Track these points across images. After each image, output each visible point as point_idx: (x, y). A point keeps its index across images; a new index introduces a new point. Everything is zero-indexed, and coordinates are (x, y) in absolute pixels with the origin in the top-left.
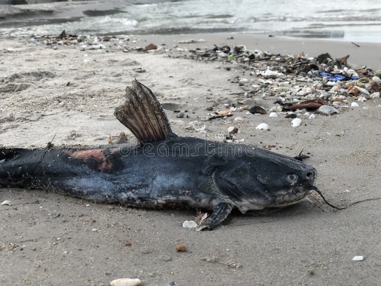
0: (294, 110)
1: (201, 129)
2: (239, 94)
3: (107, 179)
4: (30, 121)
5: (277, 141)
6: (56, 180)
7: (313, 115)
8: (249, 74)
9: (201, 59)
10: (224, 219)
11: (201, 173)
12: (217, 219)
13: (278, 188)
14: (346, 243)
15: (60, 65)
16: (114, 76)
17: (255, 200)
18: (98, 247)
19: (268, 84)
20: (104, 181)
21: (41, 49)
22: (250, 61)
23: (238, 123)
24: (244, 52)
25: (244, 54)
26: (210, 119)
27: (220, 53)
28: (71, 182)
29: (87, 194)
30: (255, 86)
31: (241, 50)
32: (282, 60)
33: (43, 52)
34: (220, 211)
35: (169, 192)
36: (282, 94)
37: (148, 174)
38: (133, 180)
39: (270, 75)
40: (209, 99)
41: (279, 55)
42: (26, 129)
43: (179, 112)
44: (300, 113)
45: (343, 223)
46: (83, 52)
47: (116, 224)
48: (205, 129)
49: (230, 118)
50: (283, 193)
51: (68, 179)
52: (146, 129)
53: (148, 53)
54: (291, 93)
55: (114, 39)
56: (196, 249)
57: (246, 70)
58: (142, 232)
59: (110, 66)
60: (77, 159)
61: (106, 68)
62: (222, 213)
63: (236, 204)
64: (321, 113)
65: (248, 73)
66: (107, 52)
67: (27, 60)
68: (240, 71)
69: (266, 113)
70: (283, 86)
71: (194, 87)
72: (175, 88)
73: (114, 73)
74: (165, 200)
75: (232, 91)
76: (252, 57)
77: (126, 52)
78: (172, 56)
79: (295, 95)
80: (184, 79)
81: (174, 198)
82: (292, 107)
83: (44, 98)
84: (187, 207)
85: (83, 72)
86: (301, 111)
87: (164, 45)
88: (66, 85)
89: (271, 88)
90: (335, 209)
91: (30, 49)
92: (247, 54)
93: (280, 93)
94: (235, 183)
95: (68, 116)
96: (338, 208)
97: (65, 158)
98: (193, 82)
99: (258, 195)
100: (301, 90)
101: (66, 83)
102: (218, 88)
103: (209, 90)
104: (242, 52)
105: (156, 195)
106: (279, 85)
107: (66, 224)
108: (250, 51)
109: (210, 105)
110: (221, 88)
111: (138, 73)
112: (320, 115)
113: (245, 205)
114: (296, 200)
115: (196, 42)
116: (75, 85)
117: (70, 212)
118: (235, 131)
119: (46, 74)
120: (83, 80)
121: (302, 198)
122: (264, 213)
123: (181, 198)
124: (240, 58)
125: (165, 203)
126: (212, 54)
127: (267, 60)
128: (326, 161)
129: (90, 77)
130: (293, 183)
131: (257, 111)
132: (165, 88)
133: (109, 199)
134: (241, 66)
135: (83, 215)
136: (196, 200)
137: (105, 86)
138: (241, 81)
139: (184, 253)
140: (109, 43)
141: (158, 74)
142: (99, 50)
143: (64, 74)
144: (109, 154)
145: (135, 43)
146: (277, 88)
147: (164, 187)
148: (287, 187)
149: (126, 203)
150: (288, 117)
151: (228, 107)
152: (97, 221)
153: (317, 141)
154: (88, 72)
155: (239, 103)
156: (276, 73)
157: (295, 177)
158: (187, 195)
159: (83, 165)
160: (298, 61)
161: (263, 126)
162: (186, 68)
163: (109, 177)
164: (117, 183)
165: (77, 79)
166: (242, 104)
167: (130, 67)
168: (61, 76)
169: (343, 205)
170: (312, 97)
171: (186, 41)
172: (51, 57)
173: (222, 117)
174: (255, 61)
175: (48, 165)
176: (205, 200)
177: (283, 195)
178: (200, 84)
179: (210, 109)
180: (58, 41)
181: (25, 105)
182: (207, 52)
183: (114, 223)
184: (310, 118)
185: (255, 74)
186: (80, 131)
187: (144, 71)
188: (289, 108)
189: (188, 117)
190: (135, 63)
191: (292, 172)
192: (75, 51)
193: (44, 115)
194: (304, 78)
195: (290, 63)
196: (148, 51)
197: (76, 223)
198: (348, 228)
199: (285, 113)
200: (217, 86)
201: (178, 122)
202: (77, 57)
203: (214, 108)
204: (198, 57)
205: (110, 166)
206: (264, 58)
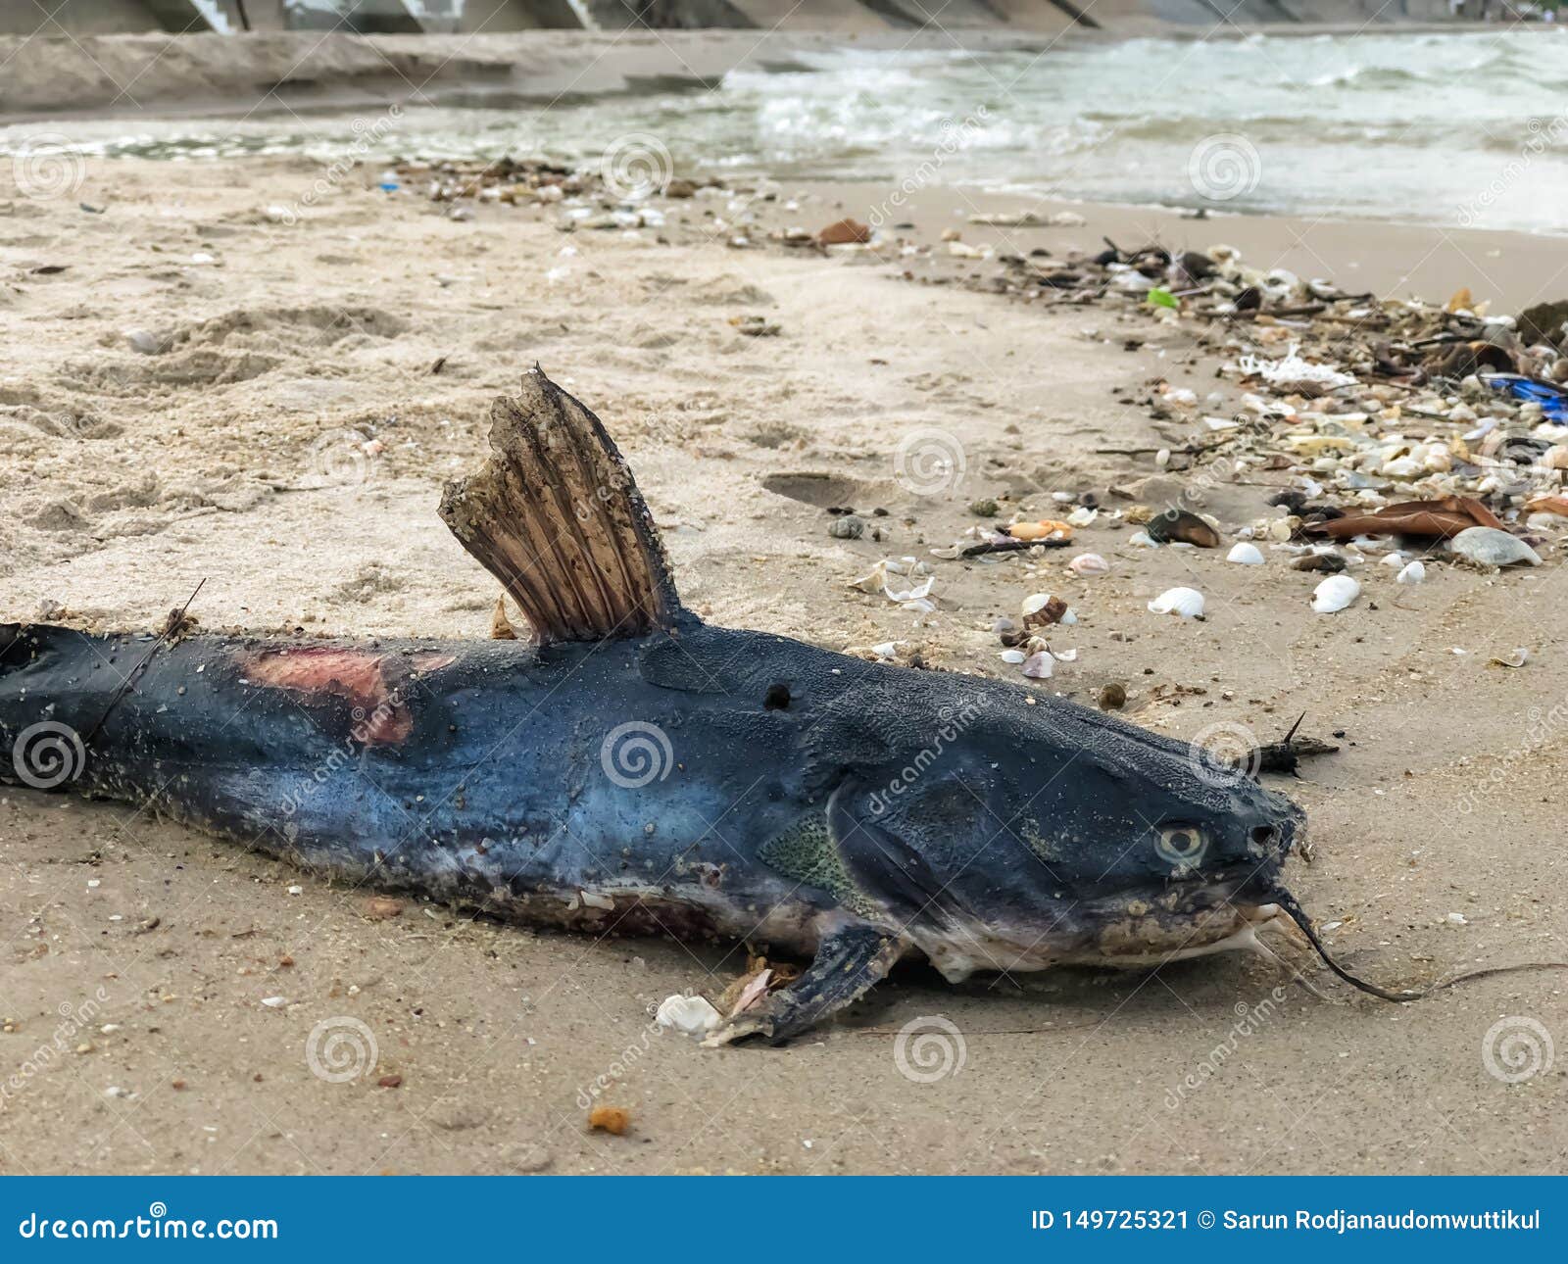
0: (1344, 539)
1: (912, 596)
2: (1133, 454)
3: (384, 783)
4: (221, 509)
5: (1219, 668)
6: (182, 770)
7: (1416, 568)
8: (1215, 371)
9: (1033, 294)
10: (848, 1003)
11: (775, 794)
12: (819, 998)
13: (1116, 885)
14: (1352, 1162)
15: (445, 285)
16: (642, 346)
17: (1002, 928)
18: (258, 1079)
19: (1279, 417)
20: (371, 791)
21: (401, 218)
22: (1234, 317)
23: (1081, 577)
24: (1220, 275)
25: (1221, 283)
26: (970, 554)
27: (1122, 273)
28: (241, 785)
29: (298, 844)
30: (1215, 423)
31: (1211, 268)
32: (1373, 320)
33: (403, 229)
34: (842, 964)
35: (632, 861)
36: (1320, 463)
37: (552, 776)
38: (491, 799)
39: (1301, 378)
40: (1001, 465)
41: (1367, 297)
42: (187, 541)
43: (849, 512)
44: (1366, 552)
45: (1379, 1066)
46: (567, 235)
47: (370, 985)
48: (930, 596)
49: (1056, 554)
50: (1135, 905)
51: (232, 771)
52: (573, 583)
53: (826, 255)
54: (1356, 465)
55: (713, 191)
56: (671, 1128)
57: (1208, 352)
58: (469, 1029)
59: (646, 300)
60: (272, 690)
61: (626, 307)
62: (847, 975)
63: (920, 937)
64: (1461, 561)
65: (1209, 363)
66: (661, 241)
67: (321, 259)
68: (1179, 355)
69: (1218, 542)
70: (1336, 429)
71: (956, 412)
72: (875, 409)
73: (645, 330)
74: (615, 897)
75: (1110, 438)
76: (1249, 301)
77: (740, 247)
78: (918, 274)
79: (1375, 474)
80: (928, 375)
81: (652, 889)
82: (1335, 523)
83: (311, 418)
84: (707, 933)
85: (524, 317)
86: (1371, 545)
87: (908, 226)
88: (429, 368)
89: (1282, 437)
90: (1373, 998)
91: (360, 214)
92: (1231, 288)
93: (1311, 461)
94: (920, 847)
95: (381, 499)
96: (1381, 995)
97: (227, 679)
98: (962, 387)
99: (1019, 906)
100: (1406, 452)
101: (433, 360)
102: (1054, 421)
103: (1012, 430)
104: (1212, 276)
105: (576, 871)
106: (1320, 425)
107: (166, 966)
108: (1246, 271)
109: (991, 493)
110: (1068, 422)
111: (745, 339)
112: (1451, 568)
113: (958, 948)
114: (1192, 942)
115: (1044, 224)
116: (465, 371)
117: (204, 916)
118: (1053, 613)
119: (368, 320)
120: (508, 354)
121: (1225, 936)
122: (1053, 988)
123: (684, 892)
124: (1198, 303)
125: (611, 906)
126: (1090, 276)
127: (1309, 313)
128: (1408, 773)
129: (538, 343)
130: (1184, 865)
131: (1181, 533)
132: (831, 409)
133: (383, 871)
134: (1187, 334)
135: (250, 933)
136: (745, 909)
137: (583, 384)
138: (1167, 397)
139: (614, 1142)
140: (686, 206)
141: (829, 347)
142: (633, 235)
143: (439, 322)
144: (406, 677)
145: (793, 212)
146: (1304, 439)
147: (614, 840)
148: (1152, 879)
149: (454, 892)
150: (1306, 567)
151: (1064, 508)
152: (300, 965)
153: (1400, 682)
154: (545, 321)
155: (1113, 493)
156: (1326, 373)
157: (1195, 838)
158: (709, 882)
159: (292, 718)
160: (1439, 326)
161: (1181, 599)
162: (955, 327)
163: (392, 778)
164: (424, 808)
165: (485, 346)
166: (1126, 497)
167: (724, 312)
168: (427, 329)
169: (1413, 982)
170: (1443, 485)
171: (1003, 217)
172: (429, 250)
173: (1024, 546)
174: (1258, 318)
175: (158, 704)
176: (787, 909)
177: (1135, 917)
178: (986, 402)
179: (988, 512)
180: (487, 186)
181: (228, 442)
182: (1072, 267)
183: (365, 978)
184: (1400, 577)
185: (1240, 374)
186: (399, 568)
187: (775, 332)
188: (1323, 528)
189: (877, 537)
190: (752, 294)
191: (1183, 818)
192: (533, 229)
193: (286, 490)
194: (1440, 402)
195: (1407, 332)
196: (831, 248)
197: (211, 966)
198: (1390, 1092)
199: (1301, 548)
200: (1055, 416)
201: (831, 555)
202: (528, 257)
203: (1003, 505)
204: (1026, 284)
205: (402, 730)
206: (1299, 306)
